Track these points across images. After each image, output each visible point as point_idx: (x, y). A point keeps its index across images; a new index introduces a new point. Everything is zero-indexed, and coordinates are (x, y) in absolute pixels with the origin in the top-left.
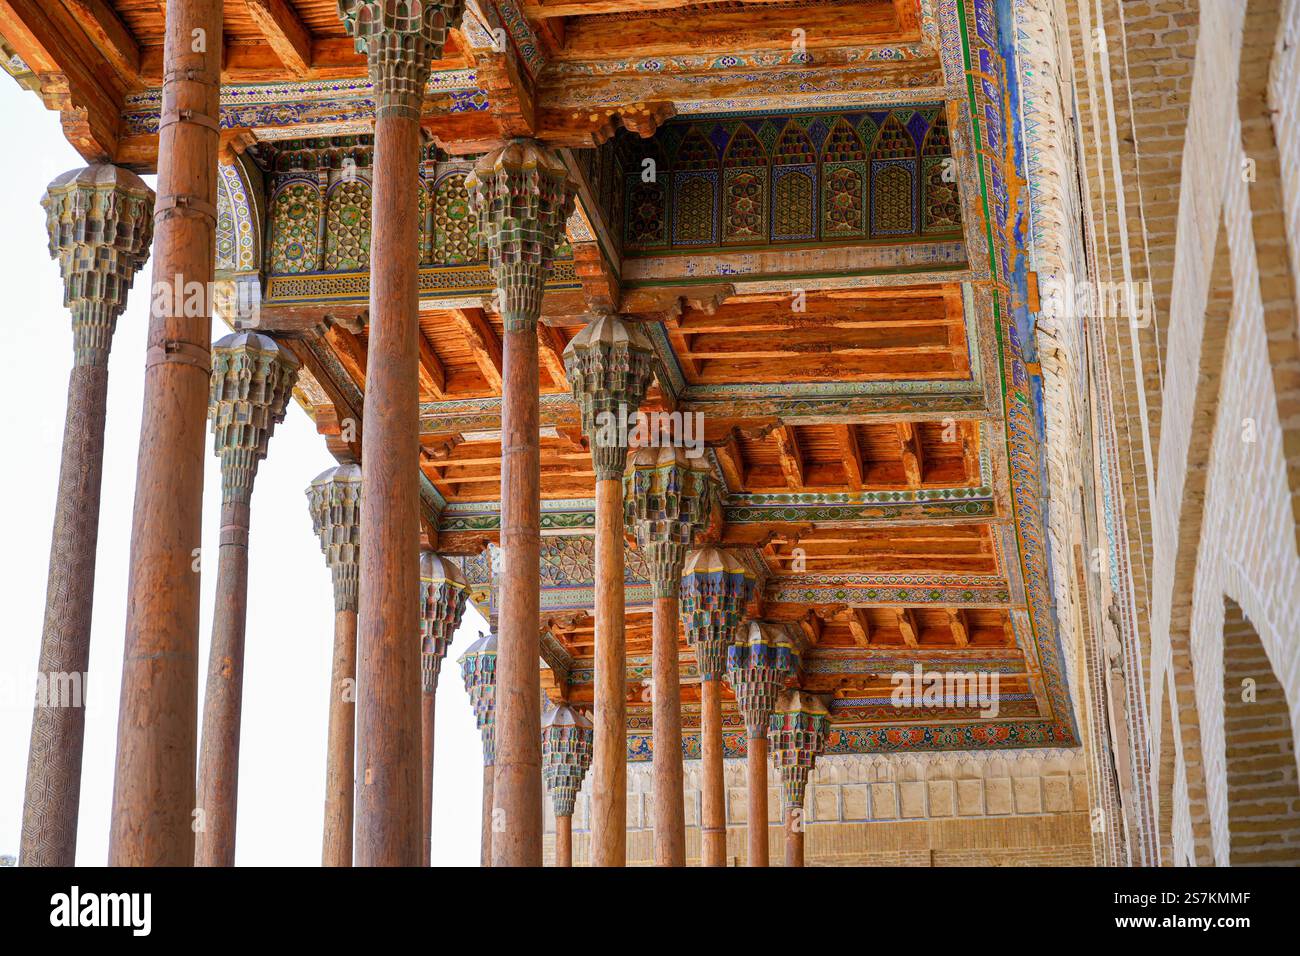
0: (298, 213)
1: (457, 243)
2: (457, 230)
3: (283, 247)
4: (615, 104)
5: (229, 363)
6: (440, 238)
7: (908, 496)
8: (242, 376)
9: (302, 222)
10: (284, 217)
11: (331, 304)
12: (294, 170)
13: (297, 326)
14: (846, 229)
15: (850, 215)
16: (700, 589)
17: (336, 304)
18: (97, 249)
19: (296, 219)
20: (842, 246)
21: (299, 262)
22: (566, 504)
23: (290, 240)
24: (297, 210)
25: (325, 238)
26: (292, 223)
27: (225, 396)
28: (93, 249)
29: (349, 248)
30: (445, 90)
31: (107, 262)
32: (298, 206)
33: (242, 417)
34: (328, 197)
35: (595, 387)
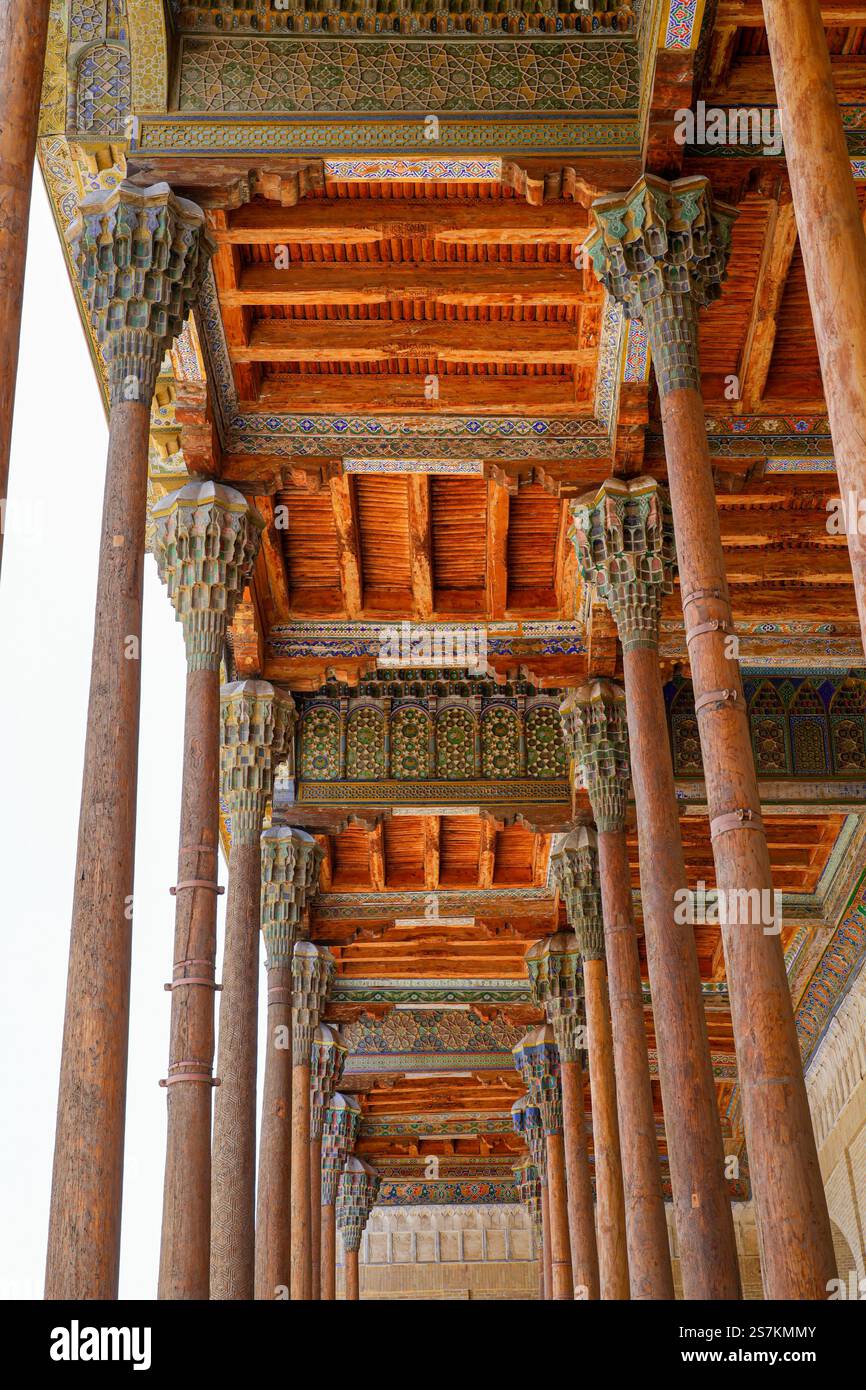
0: (322, 732)
1: (456, 762)
2: (456, 752)
3: (311, 759)
4: (677, 656)
5: (276, 850)
6: (442, 758)
7: (710, 987)
8: (288, 861)
9: (325, 739)
10: (311, 734)
11: (352, 807)
12: (319, 698)
13: (325, 823)
14: (774, 767)
15: (776, 757)
16: (549, 1056)
17: (358, 807)
18: (257, 748)
19: (321, 736)
20: (774, 780)
21: (325, 771)
22: (430, 983)
23: (317, 754)
24: (321, 730)
25: (346, 753)
26: (317, 739)
27: (273, 878)
28: (253, 748)
29: (366, 762)
30: (537, 636)
31: (263, 759)
32: (322, 726)
33: (286, 896)
34: (348, 721)
35: (583, 883)
